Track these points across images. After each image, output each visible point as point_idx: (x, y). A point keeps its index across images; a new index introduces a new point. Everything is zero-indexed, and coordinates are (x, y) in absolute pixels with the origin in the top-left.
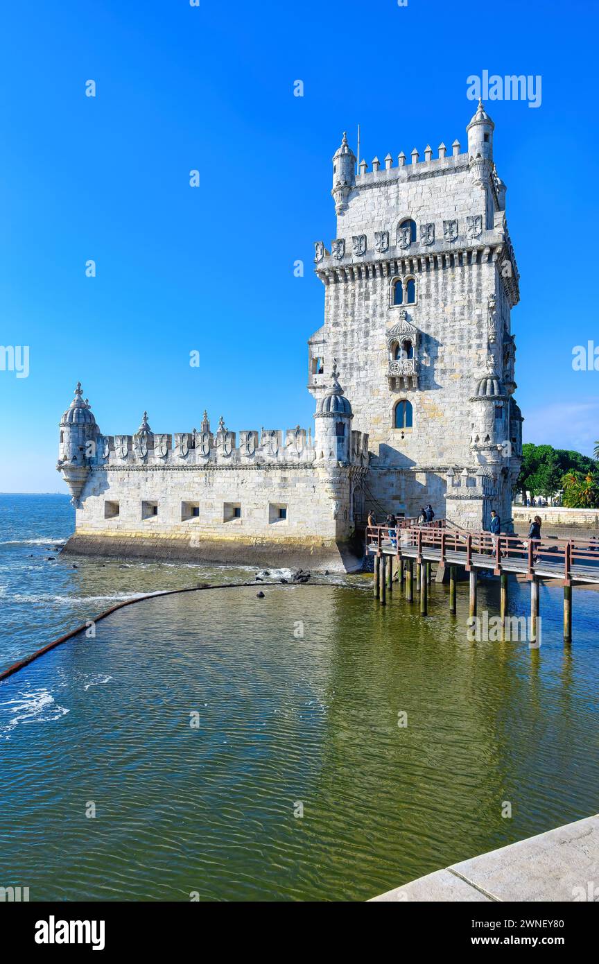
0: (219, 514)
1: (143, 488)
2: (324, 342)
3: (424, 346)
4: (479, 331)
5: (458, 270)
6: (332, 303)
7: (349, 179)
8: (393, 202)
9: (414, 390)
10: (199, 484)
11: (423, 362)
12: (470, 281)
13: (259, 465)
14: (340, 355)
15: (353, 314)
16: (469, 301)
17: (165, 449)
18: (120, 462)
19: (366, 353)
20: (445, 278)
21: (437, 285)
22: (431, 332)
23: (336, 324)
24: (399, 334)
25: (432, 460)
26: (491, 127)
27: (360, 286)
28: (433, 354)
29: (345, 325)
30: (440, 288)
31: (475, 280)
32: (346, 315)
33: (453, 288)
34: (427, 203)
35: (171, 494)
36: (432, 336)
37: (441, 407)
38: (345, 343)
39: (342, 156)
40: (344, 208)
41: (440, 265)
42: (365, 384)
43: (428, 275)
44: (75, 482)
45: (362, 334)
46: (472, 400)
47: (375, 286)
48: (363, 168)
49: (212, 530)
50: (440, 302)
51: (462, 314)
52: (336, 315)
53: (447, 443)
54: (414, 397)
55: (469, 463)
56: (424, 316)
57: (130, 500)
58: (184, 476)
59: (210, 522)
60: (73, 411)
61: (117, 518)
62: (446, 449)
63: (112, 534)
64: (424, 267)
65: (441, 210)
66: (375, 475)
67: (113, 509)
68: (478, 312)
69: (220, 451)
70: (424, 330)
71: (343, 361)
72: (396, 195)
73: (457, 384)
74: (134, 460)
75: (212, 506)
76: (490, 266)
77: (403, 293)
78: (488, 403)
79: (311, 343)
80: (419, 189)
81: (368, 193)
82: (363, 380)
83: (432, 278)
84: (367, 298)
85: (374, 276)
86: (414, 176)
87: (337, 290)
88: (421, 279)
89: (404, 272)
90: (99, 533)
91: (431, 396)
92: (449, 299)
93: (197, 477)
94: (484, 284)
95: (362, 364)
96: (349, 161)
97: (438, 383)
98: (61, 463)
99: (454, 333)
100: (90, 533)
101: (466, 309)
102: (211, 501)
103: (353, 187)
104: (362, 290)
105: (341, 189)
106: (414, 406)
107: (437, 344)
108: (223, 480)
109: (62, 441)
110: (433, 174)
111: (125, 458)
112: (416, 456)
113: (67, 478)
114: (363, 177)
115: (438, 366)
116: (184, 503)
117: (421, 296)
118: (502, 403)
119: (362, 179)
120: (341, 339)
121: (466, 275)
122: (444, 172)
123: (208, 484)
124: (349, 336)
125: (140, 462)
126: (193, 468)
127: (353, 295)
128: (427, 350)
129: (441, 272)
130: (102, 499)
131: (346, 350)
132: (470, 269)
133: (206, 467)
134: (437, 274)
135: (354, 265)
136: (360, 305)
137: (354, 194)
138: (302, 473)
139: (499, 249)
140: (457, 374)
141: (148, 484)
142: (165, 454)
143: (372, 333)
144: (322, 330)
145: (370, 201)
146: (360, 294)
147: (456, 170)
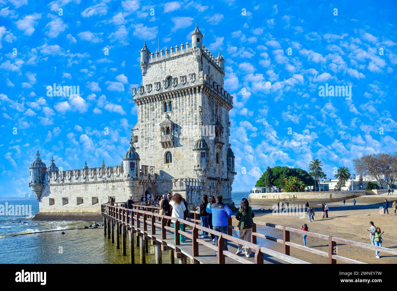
0: (90, 201)
1: (62, 192)
2: (138, 129)
3: (175, 129)
4: (196, 121)
5: (188, 96)
6: (140, 113)
7: (146, 61)
8: (163, 69)
9: (172, 147)
10: (83, 190)
11: (175, 136)
12: (192, 101)
13: (103, 181)
14: (144, 134)
15: (148, 117)
16: (192, 109)
17: (70, 176)
18: (54, 182)
19: (153, 133)
20: (183, 100)
21: (179, 103)
22: (178, 123)
23: (142, 122)
24: (164, 125)
25: (180, 176)
26: (200, 36)
27: (151, 105)
28: (179, 132)
29: (145, 122)
30: (181, 104)
31: (194, 101)
32: (146, 118)
33: (186, 104)
34: (177, 69)
35: (73, 195)
36: (178, 124)
37: (182, 154)
38: (146, 129)
39: (143, 51)
40: (145, 73)
41: (180, 95)
42: (154, 146)
43: (176, 99)
44: (37, 191)
45: (152, 125)
46: (193, 150)
47: (156, 105)
48: (152, 56)
49: (88, 208)
50: (181, 110)
51: (189, 115)
52: (142, 118)
53: (185, 168)
54: (172, 150)
55: (194, 176)
56: (175, 116)
57: (58, 197)
58: (77, 187)
59: (87, 205)
60: (34, 163)
61: (54, 205)
62: (184, 171)
63: (52, 211)
64: (174, 96)
65: (182, 72)
66: (158, 183)
67: (52, 202)
68: (195, 114)
69: (90, 176)
70: (175, 122)
71: (145, 137)
72: (164, 66)
73: (188, 144)
74: (59, 181)
75: (88, 199)
76: (199, 94)
77: (167, 107)
78: (198, 151)
79: (133, 130)
80: (173, 64)
81: (154, 67)
82: (153, 144)
83: (178, 100)
84: (153, 110)
85: (156, 101)
86: (171, 58)
87: (142, 108)
88: (174, 101)
89: (167, 98)
90: (47, 211)
91: (178, 149)
92: (184, 109)
93: (82, 187)
94: (198, 102)
95: (152, 138)
96: (146, 53)
97: (181, 144)
98: (30, 184)
99: (186, 123)
100: (44, 212)
101: (191, 112)
102: (87, 197)
103: (148, 64)
104: (152, 107)
105: (143, 65)
106: (172, 154)
107: (181, 128)
108: (91, 187)
109: (30, 175)
110: (178, 57)
111: (55, 181)
112: (174, 174)
113: (33, 190)
114: (152, 60)
115: (181, 137)
116: (77, 198)
117: (174, 108)
118: (204, 151)
119: (151, 61)
120: (144, 127)
121: (191, 98)
122: (183, 55)
123: (86, 189)
124: (147, 126)
125: (61, 182)
126: (80, 184)
127: (148, 109)
128: (177, 131)
129: (181, 97)
130: (48, 198)
131: (146, 132)
132: (192, 96)
133: (84, 183)
134: (179, 99)
135: (147, 96)
136: (151, 113)
137: (149, 67)
138: (120, 183)
139: (202, 87)
140: (188, 140)
141: (65, 191)
142: (70, 178)
143: (156, 124)
144: (137, 125)
145: (155, 69)
146: (151, 109)
147: (187, 54)
